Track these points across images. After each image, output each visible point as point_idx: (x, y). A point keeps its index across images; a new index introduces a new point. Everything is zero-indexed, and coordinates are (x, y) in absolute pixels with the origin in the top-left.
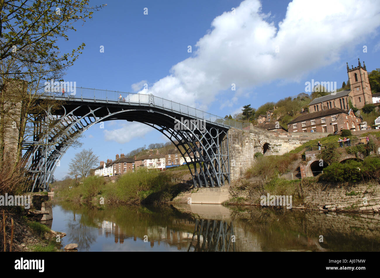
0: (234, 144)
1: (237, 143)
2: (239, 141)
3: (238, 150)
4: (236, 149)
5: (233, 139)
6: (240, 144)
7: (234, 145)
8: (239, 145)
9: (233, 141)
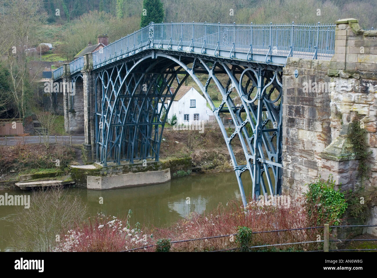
0: (292, 126)
1: (303, 122)
2: (318, 116)
3: (310, 153)
4: (300, 147)
5: (290, 108)
6: (320, 130)
7: (292, 131)
8: (313, 134)
9: (290, 113)
